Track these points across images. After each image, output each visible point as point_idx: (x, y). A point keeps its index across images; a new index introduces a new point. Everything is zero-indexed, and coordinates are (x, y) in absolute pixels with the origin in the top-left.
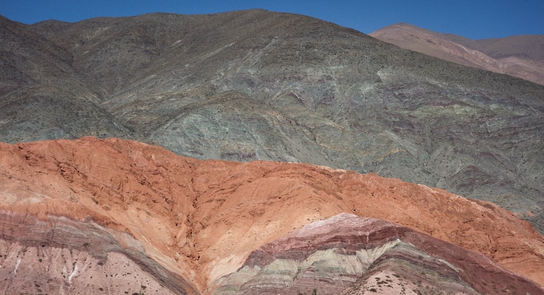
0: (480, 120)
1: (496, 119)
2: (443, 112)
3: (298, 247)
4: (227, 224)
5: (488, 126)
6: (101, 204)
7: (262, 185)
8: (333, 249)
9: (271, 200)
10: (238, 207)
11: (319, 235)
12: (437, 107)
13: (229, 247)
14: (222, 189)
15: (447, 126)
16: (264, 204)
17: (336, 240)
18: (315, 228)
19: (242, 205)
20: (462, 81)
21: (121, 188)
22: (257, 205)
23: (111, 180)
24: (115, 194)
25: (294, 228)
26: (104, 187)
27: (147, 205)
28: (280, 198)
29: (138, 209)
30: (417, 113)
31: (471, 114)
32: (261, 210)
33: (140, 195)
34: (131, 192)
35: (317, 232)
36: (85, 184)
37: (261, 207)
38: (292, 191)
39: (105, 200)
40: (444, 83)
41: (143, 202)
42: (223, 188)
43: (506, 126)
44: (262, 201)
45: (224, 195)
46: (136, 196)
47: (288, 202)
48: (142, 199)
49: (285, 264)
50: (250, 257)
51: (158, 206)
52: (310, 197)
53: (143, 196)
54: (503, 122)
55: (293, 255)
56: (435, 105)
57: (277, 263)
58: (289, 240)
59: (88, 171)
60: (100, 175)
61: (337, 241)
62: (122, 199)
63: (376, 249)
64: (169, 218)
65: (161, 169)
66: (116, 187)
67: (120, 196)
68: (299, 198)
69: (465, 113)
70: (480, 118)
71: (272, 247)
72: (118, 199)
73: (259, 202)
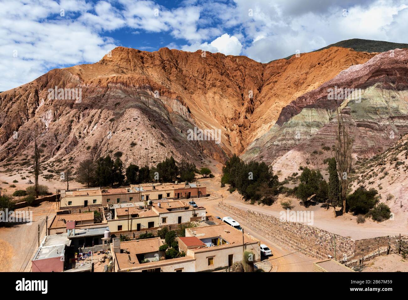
4: (276, 97)
6: (188, 90)
7: (306, 59)
8: (376, 85)
9: (313, 69)
11: (356, 79)
13: (274, 115)
14: (278, 73)
16: (307, 73)
17: (379, 73)
18: (351, 73)
19: (288, 78)
21: (205, 77)
22: (300, 75)
23: (198, 71)
24: (199, 82)
26: (192, 76)
27: (222, 89)
28: (319, 64)
29: (215, 93)
32: (304, 79)
33: (217, 82)
34: (211, 80)
35: (355, 76)
36: (178, 75)
37: (304, 76)
38: (330, 55)
39: (191, 86)
41: (219, 87)
44: (305, 71)
45: (279, 77)
46: (215, 83)
47: (326, 65)
48: (219, 85)
49: (313, 114)
51: (230, 90)
52: (347, 55)
53: (219, 82)
55: (324, 104)
57: (303, 114)
58: (321, 90)
59: (184, 66)
60: (191, 69)
62: (204, 85)
64: (237, 99)
65: (241, 67)
66: (201, 76)
67: (203, 83)
68: (336, 59)
71: (304, 100)
72: (202, 86)
73: (302, 73)
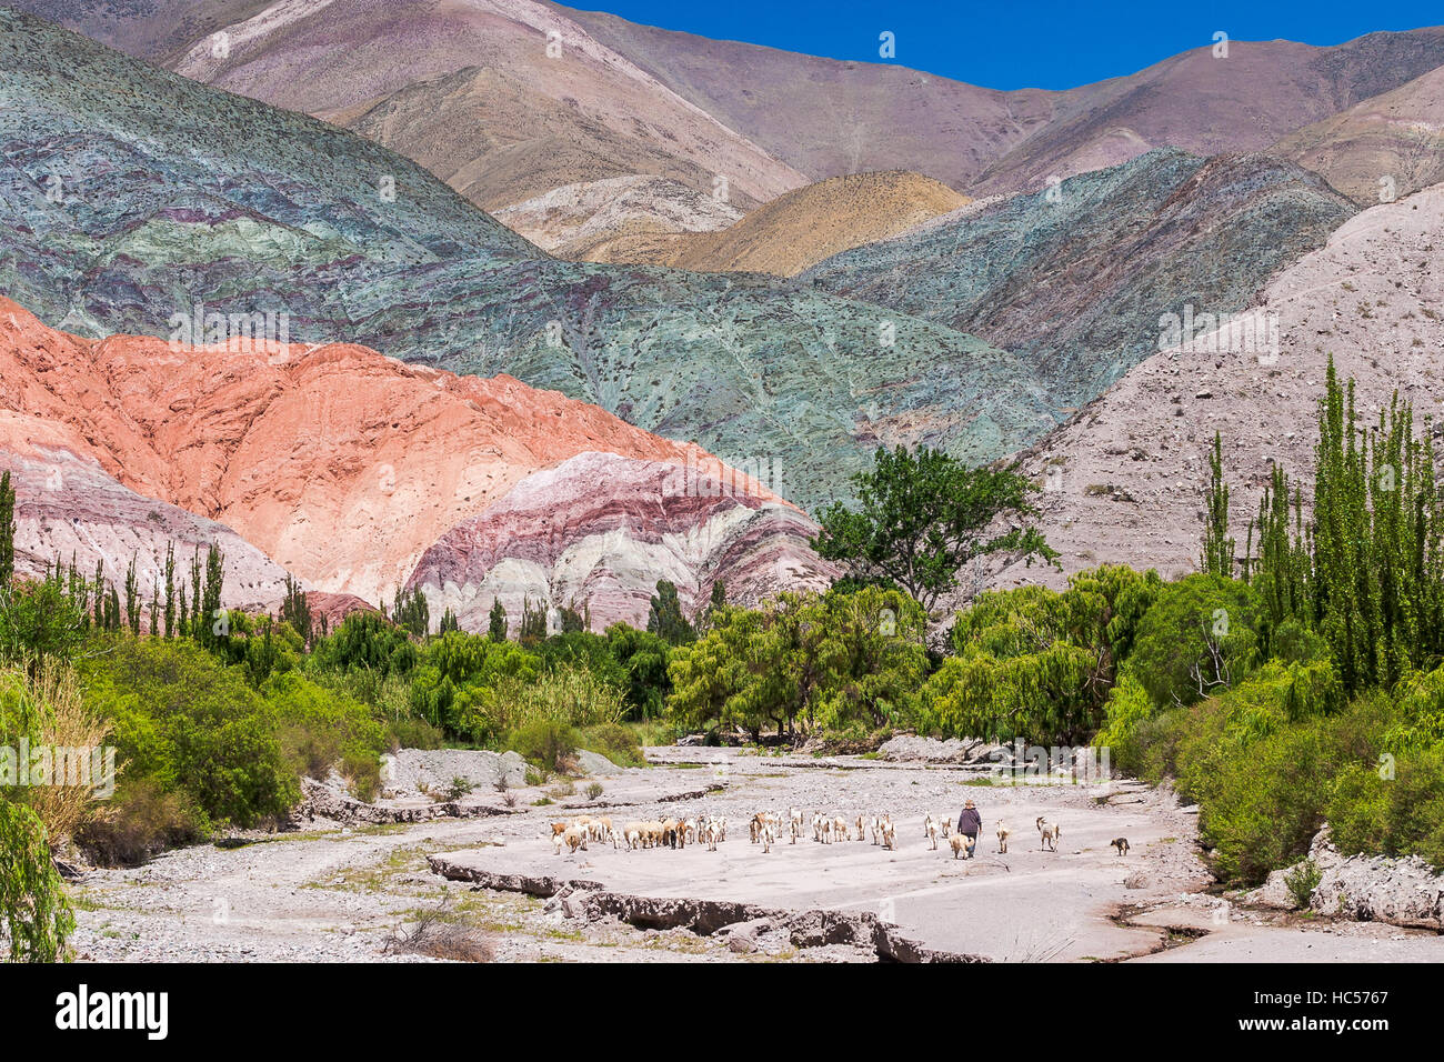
0: (321, 274)
1: (365, 274)
2: (216, 244)
3: (528, 532)
4: (281, 500)
5: (345, 297)
7: (335, 394)
8: (621, 531)
9: (369, 434)
10: (295, 455)
11: (558, 505)
12: (191, 225)
14: (217, 412)
15: (241, 294)
16: (355, 443)
17: (614, 510)
18: (542, 489)
19: (303, 448)
20: (197, 135)
22: (338, 446)
25: (467, 499)
28: (395, 426)
30: (138, 245)
31: (292, 255)
32: (353, 460)
37: (350, 451)
38: (420, 407)
40: (152, 141)
42: (217, 407)
43: (398, 299)
44: (346, 436)
45: (228, 426)
47: (419, 436)
49: (526, 570)
50: (425, 563)
52: (472, 422)
54: (384, 285)
55: (527, 552)
56: (183, 220)
57: (512, 568)
58: (496, 521)
61: (620, 512)
63: (693, 531)
68: (444, 425)
69: (274, 252)
70: (320, 268)
73: (339, 439)
